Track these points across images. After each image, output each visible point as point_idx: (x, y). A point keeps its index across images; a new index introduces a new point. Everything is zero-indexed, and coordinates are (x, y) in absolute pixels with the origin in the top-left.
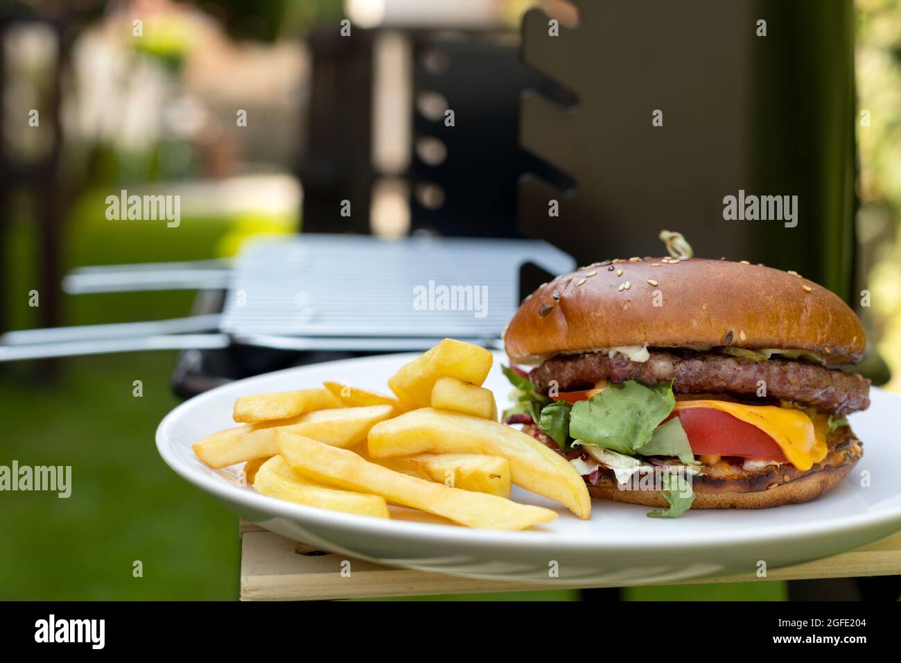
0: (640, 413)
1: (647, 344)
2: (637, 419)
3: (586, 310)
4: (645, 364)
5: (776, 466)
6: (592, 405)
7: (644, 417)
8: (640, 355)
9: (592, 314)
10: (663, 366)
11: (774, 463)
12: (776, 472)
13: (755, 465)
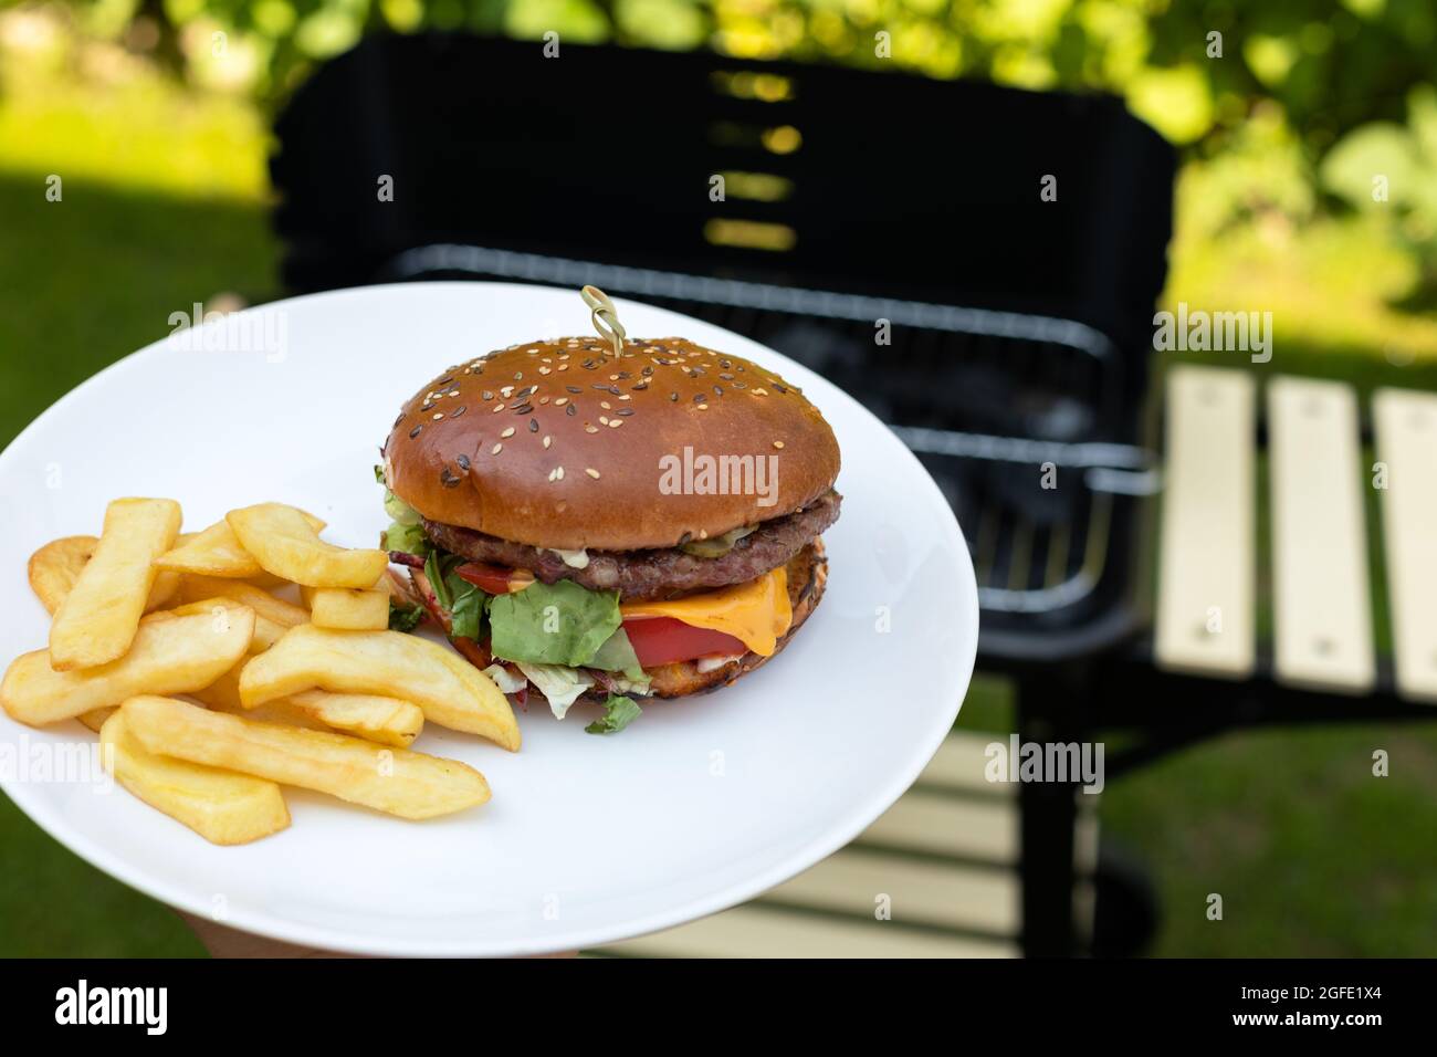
0: (576, 621)
1: (585, 547)
2: (573, 628)
3: (508, 501)
4: (585, 570)
5: (736, 662)
6: (515, 602)
7: (582, 626)
8: (578, 560)
9: (516, 510)
10: (605, 574)
11: (733, 658)
12: (734, 668)
13: (712, 665)
